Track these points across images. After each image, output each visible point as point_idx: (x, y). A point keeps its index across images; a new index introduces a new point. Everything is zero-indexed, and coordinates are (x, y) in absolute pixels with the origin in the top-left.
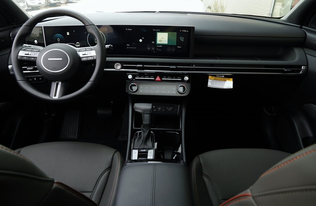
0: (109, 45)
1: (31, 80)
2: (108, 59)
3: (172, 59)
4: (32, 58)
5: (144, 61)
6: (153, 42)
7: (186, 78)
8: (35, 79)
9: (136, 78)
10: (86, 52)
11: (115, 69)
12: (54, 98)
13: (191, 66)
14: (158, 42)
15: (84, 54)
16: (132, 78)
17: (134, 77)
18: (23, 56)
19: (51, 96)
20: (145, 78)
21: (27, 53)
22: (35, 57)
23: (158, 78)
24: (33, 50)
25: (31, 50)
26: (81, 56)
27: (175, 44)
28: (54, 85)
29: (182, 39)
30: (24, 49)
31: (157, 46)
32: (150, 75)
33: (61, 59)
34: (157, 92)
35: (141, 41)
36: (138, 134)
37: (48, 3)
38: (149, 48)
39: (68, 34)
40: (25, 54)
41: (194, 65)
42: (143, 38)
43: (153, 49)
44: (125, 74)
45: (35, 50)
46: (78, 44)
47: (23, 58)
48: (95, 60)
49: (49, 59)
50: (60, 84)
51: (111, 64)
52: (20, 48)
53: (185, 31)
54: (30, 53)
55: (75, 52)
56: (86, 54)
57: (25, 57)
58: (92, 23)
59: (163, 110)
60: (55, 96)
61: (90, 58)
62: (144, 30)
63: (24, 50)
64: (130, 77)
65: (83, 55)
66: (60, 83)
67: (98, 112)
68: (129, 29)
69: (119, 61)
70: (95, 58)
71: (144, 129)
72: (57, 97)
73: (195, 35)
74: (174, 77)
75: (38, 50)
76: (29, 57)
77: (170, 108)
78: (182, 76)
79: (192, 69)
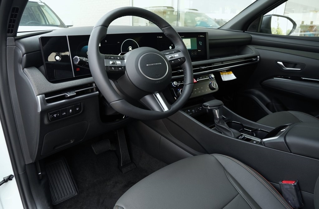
1: (65, 114)
4: (120, 69)
8: (71, 110)
9: (179, 84)
15: (171, 56)
18: (110, 67)
22: (122, 67)
26: (169, 59)
27: (196, 48)
29: (201, 43)
42: (172, 45)
45: (118, 58)
48: (184, 62)
53: (202, 36)
57: (113, 68)
59: (196, 111)
61: (179, 61)
68: (160, 37)
74: (204, 77)
77: (200, 108)
78: (210, 75)
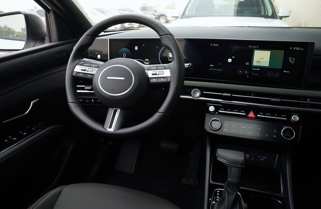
0: (189, 64)
1: (88, 101)
2: (187, 83)
3: (275, 89)
4: (89, 76)
5: (233, 89)
6: (247, 64)
7: (295, 118)
8: (93, 100)
9: (220, 111)
10: (157, 72)
11: (191, 96)
12: (108, 130)
13: (302, 99)
14: (255, 63)
15: (155, 73)
16: (213, 111)
17: (217, 109)
18: (78, 72)
19: (105, 127)
20: (233, 113)
21: (84, 69)
22: (92, 74)
23: (251, 115)
24: (91, 65)
25: (89, 65)
26: (150, 75)
27: (280, 67)
28: (111, 112)
29: (292, 60)
30: (81, 63)
31: (253, 69)
32: (239, 108)
33: (123, 79)
34: (248, 133)
35: (230, 60)
36: (218, 194)
37: (123, 27)
38: (240, 72)
39: (136, 48)
40: (82, 70)
41: (308, 100)
42: (233, 57)
43: (246, 72)
44: (205, 105)
45: (94, 66)
46: (147, 61)
47: (78, 75)
48: (170, 82)
49: (108, 78)
50: (118, 112)
51: (188, 90)
52: (77, 61)
53: (298, 49)
54: (87, 68)
55: (143, 70)
56: (157, 73)
57: (81, 74)
58: (169, 31)
59: (253, 159)
60: (110, 127)
61: (162, 80)
62: (236, 46)
63: (81, 65)
64: (212, 109)
65: (153, 74)
66: (119, 110)
67: (162, 145)
68: (214, 45)
69: (198, 86)
70: (169, 80)
71: (229, 189)
72: (112, 130)
73: (314, 55)
74: (276, 115)
75: (97, 66)
76: (86, 73)
77: (264, 157)
78: (289, 114)
79: (304, 105)
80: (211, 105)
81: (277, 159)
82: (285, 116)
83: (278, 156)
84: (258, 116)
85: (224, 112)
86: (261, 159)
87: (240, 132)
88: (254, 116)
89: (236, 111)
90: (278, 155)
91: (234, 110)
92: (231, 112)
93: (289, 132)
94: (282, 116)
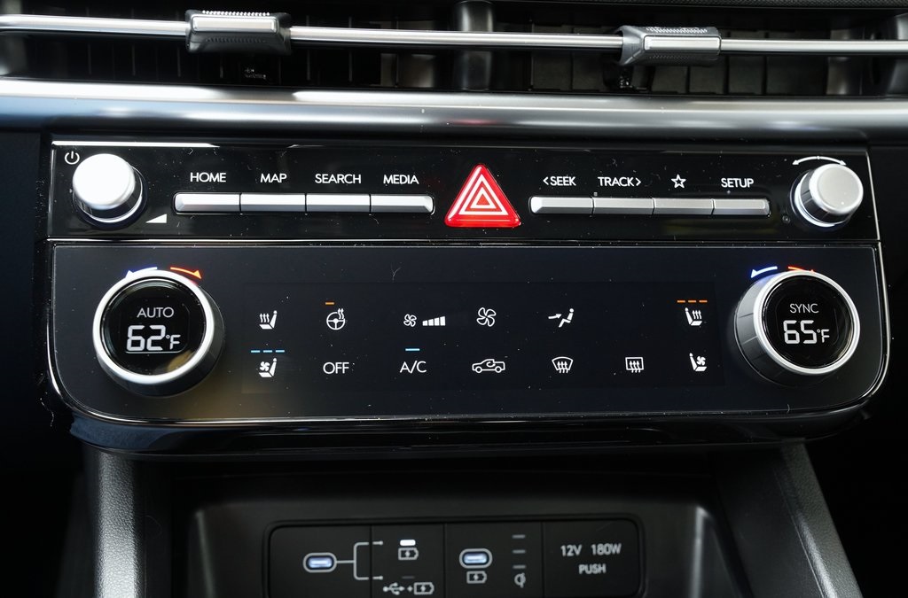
20: (315, 199)
23: (481, 198)
74: (679, 181)
80: (86, 153)
81: (698, 542)
82: (749, 182)
83: (707, 523)
84: (537, 203)
85: (229, 200)
86: (582, 568)
87: (404, 367)
88: (504, 212)
89: (343, 178)
90: (701, 513)
91: (321, 179)
92: (294, 200)
93: (810, 309)
94: (727, 183)
